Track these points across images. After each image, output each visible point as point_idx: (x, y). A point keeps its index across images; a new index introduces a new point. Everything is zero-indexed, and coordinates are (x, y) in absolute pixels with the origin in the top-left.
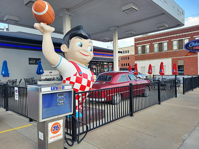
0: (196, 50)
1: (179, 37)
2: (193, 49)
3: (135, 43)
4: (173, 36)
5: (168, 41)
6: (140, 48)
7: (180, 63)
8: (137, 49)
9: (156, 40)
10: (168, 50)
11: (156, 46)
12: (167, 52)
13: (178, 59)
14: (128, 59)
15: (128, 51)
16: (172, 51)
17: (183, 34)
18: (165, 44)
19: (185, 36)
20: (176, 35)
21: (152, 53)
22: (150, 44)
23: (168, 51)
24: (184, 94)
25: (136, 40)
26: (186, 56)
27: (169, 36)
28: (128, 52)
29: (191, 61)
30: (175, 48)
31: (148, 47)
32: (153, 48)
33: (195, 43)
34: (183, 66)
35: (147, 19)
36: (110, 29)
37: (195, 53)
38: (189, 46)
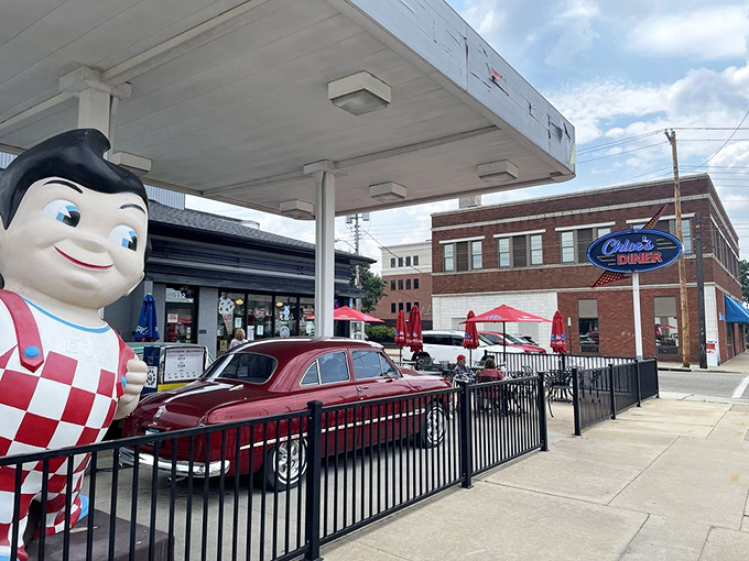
0: (627, 267)
1: (578, 218)
2: (615, 262)
3: (434, 233)
4: (559, 214)
5: (544, 231)
6: (449, 251)
7: (588, 310)
8: (442, 251)
9: (504, 224)
10: (545, 263)
11: (505, 245)
12: (541, 270)
13: (579, 296)
14: (416, 286)
15: (416, 258)
16: (558, 266)
17: (592, 210)
18: (536, 242)
19: (599, 217)
20: (569, 213)
21: (492, 270)
22: (483, 237)
23: (544, 267)
24: (577, 433)
25: (437, 220)
26: (594, 286)
27: (547, 215)
28: (416, 263)
29: (619, 304)
30: (569, 255)
31: (477, 247)
32: (497, 254)
33: (623, 242)
34: (597, 319)
35: (438, 142)
36: (307, 170)
37: (622, 276)
38: (604, 251)
